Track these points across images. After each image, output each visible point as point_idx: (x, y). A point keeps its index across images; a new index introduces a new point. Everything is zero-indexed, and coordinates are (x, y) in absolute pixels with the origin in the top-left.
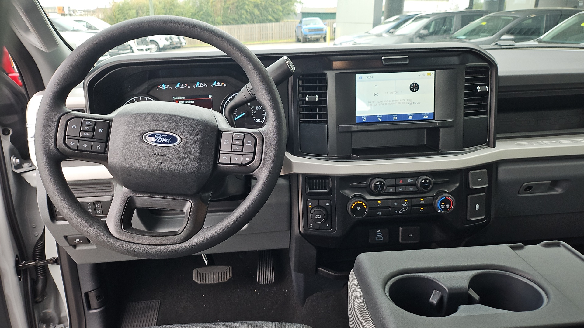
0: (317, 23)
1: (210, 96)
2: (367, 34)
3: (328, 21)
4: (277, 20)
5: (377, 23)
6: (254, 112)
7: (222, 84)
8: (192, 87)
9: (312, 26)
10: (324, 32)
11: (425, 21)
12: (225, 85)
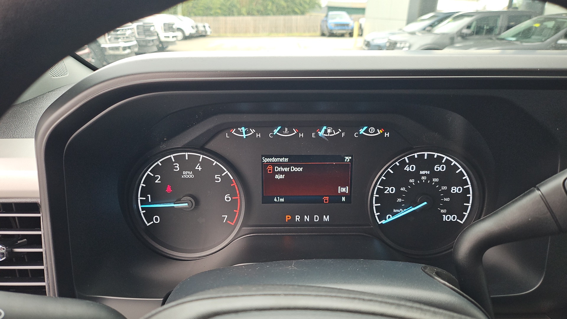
0: (343, 18)
1: (348, 159)
2: (400, 31)
3: (354, 16)
4: (303, 13)
5: (410, 20)
6: (446, 199)
7: (380, 132)
8: (308, 135)
9: (339, 20)
10: (350, 28)
11: (466, 21)
12: (387, 135)
